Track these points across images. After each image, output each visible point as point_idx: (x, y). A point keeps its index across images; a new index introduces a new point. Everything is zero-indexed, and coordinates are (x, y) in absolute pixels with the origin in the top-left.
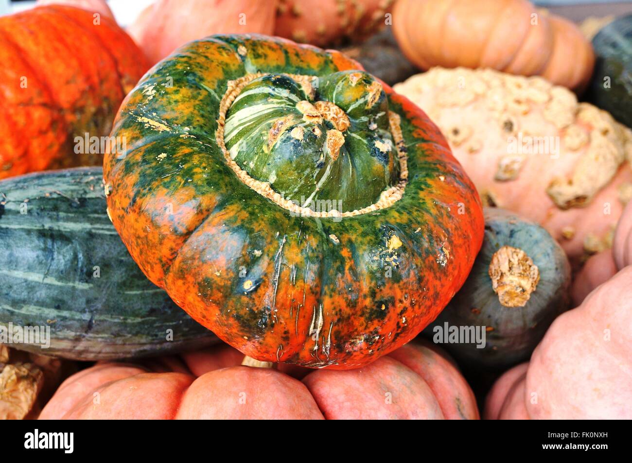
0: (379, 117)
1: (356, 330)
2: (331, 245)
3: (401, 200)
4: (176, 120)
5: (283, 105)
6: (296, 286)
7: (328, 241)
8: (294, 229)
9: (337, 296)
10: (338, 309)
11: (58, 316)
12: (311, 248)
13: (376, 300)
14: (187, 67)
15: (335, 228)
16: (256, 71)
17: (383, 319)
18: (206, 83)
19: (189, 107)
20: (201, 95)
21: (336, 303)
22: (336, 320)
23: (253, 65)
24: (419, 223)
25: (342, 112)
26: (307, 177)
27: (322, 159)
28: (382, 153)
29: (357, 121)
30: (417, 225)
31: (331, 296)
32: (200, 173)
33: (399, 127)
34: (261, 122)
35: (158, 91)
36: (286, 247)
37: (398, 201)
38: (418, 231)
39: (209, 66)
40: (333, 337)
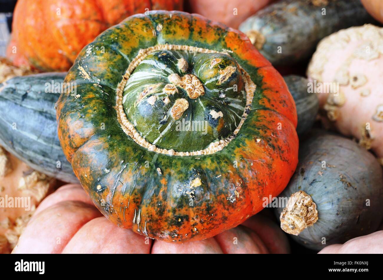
0: (228, 90)
1: (163, 228)
2: (156, 175)
3: (221, 151)
4: (96, 73)
5: (160, 75)
6: (124, 196)
7: (155, 171)
8: (135, 160)
9: (151, 207)
10: (150, 215)
11: (44, 160)
12: (140, 174)
13: (175, 215)
14: (116, 37)
15: (164, 163)
16: (165, 42)
17: (179, 226)
18: (123, 50)
19: (106, 66)
20: (116, 58)
21: (149, 211)
22: (148, 220)
23: (163, 38)
24: (222, 171)
25: (200, 84)
26: (154, 128)
27: (165, 119)
28: (213, 119)
29: (211, 91)
30: (220, 173)
31: (146, 206)
32: (91, 113)
33: (253, 94)
34: (141, 85)
35: (92, 52)
36: (125, 171)
37: (219, 151)
38: (218, 177)
39: (130, 38)
40: (147, 228)
